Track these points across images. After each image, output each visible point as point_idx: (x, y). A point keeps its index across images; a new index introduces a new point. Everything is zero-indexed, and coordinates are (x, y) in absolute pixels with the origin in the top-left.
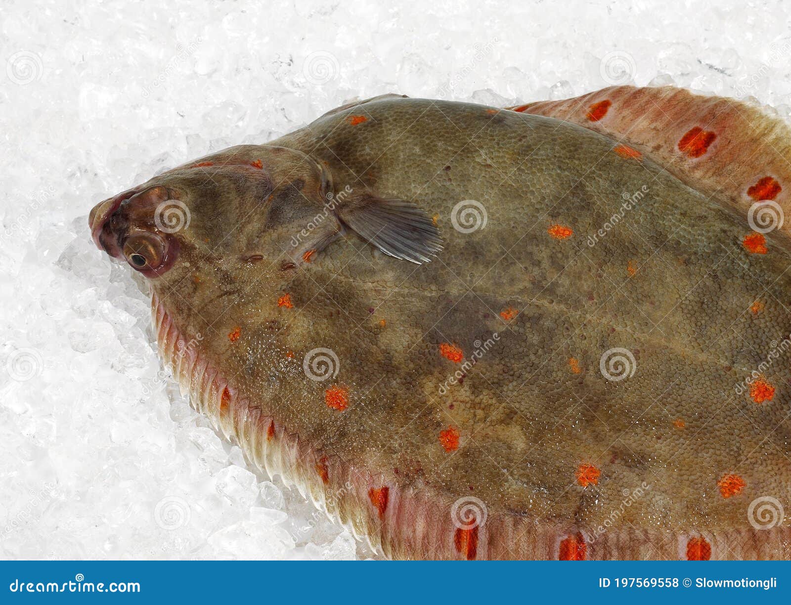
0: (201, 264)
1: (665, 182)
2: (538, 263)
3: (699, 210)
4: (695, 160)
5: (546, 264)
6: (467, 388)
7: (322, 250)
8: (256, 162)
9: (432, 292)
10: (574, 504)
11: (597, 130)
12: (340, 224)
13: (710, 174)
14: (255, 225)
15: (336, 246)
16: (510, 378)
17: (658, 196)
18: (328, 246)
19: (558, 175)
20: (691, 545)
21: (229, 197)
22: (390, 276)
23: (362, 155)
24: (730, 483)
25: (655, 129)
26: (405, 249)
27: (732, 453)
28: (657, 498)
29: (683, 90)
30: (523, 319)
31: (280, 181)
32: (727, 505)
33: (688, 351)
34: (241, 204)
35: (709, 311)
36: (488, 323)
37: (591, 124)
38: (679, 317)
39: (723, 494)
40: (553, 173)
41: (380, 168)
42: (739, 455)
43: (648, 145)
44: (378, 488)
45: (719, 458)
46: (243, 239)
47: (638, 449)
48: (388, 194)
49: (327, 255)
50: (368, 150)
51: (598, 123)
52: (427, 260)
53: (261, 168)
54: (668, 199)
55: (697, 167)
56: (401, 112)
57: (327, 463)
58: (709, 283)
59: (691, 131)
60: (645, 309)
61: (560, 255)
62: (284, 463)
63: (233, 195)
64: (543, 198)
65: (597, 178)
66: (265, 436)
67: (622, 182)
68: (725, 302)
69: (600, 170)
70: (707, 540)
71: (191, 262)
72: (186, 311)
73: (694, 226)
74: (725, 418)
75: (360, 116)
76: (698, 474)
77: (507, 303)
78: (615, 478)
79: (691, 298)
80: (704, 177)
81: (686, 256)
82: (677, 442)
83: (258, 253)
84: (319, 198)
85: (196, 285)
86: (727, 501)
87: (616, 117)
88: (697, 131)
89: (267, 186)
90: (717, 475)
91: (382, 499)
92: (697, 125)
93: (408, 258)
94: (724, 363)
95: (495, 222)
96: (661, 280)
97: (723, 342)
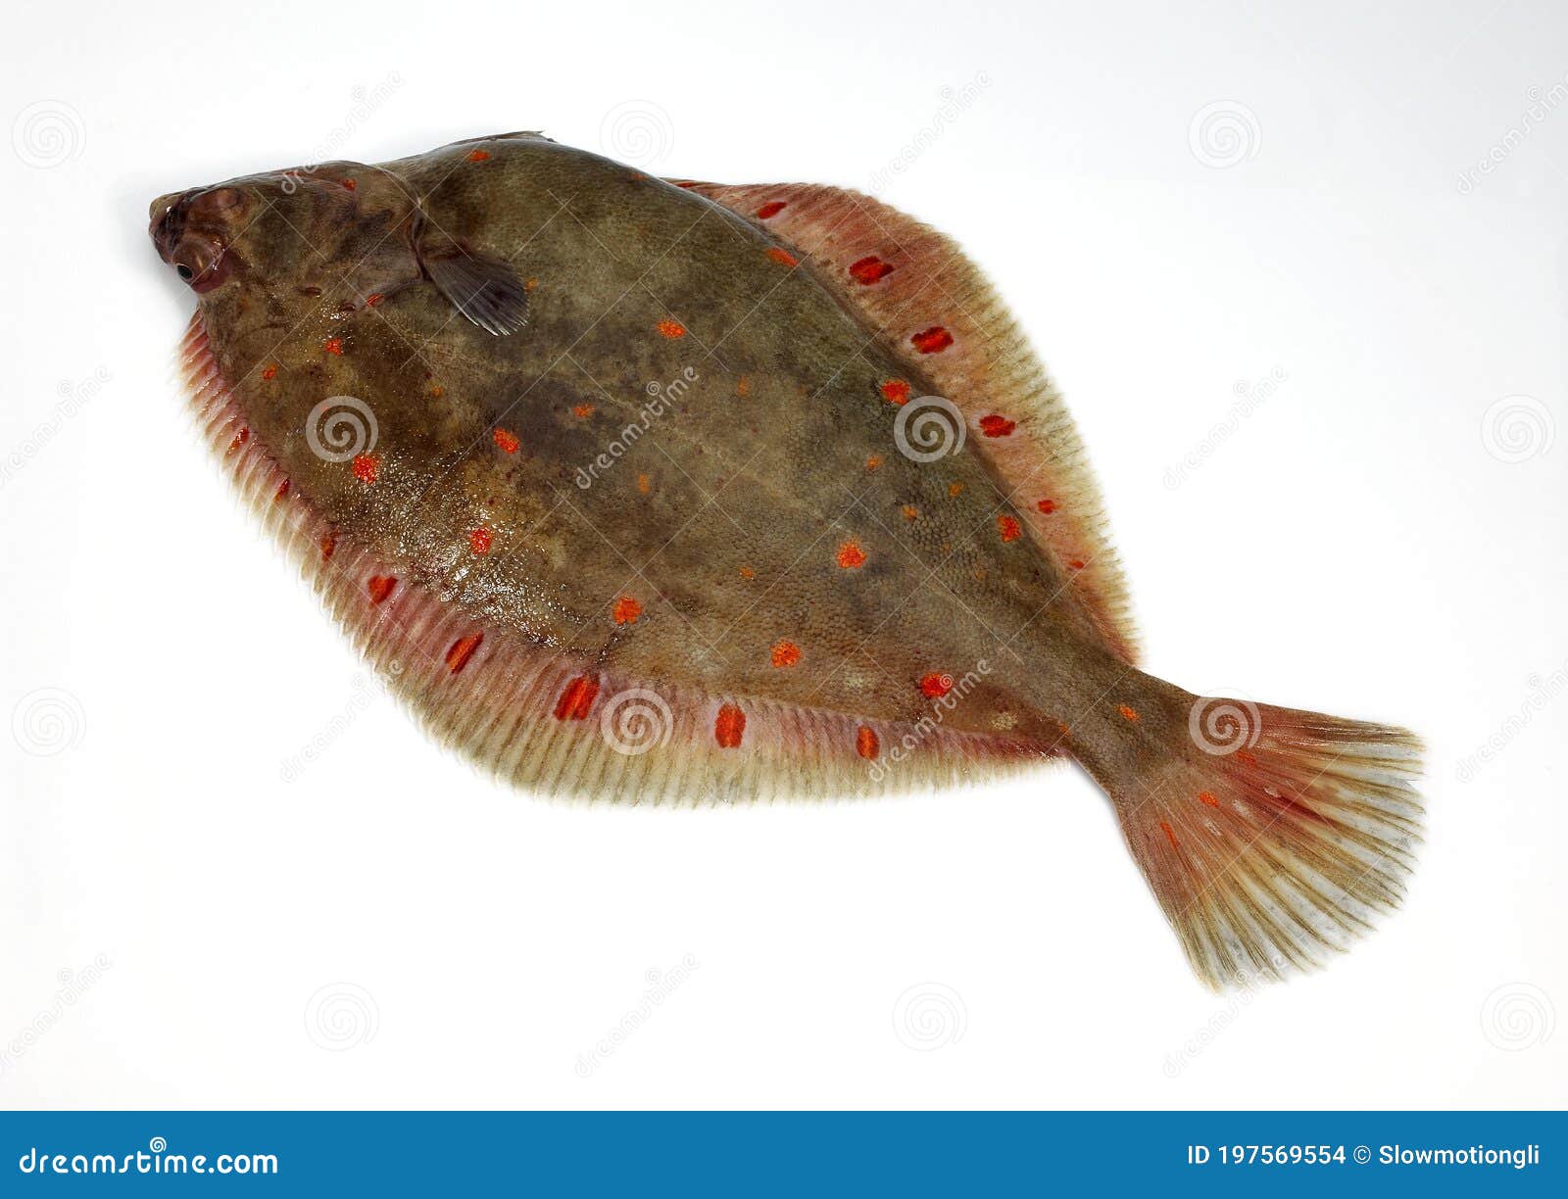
0: (253, 286)
1: (815, 300)
2: (634, 361)
3: (844, 340)
4: (864, 287)
5: (643, 364)
6: (513, 485)
7: (392, 297)
8: (350, 181)
9: (502, 368)
10: (602, 639)
11: (763, 229)
12: (420, 270)
13: (878, 306)
14: (322, 254)
15: (408, 294)
16: (567, 484)
17: (801, 312)
18: (399, 292)
19: (689, 265)
20: (724, 712)
21: (302, 215)
22: (460, 340)
23: (469, 198)
24: (785, 652)
25: (829, 239)
26: (485, 314)
27: (796, 618)
28: (699, 652)
29: (870, 197)
30: (598, 419)
31: (366, 207)
32: (775, 676)
33: (781, 493)
34: (314, 226)
35: (818, 455)
36: (557, 416)
37: (759, 221)
38: (780, 454)
39: (775, 662)
40: (684, 261)
41: (485, 215)
42: (804, 622)
43: (817, 257)
44: (384, 576)
45: (780, 621)
46: (305, 266)
47: (691, 592)
48: (485, 247)
49: (394, 303)
50: (478, 193)
51: (766, 221)
52: (506, 333)
53: (352, 189)
54: (812, 319)
55: (863, 295)
56: (532, 156)
57: (337, 539)
58: (828, 421)
59: (867, 259)
60: (746, 434)
61: (663, 356)
62: (284, 527)
63: (308, 214)
64: (663, 288)
65: (734, 278)
66: (274, 493)
67: (763, 288)
68: (840, 449)
69: (741, 269)
70: (743, 710)
71: (242, 282)
72: (225, 336)
73: (831, 355)
74: (800, 577)
75: (484, 151)
76: (752, 634)
77: (587, 398)
78: (657, 621)
79: (803, 435)
80: (870, 308)
81: (811, 386)
82: (739, 593)
83: (317, 286)
84: (405, 236)
85: (242, 309)
86: (777, 671)
87: (788, 218)
88: (873, 260)
89: (351, 211)
90: (773, 640)
91: (383, 589)
92: (877, 254)
93: (485, 326)
94: (818, 514)
95: (599, 302)
96: (774, 408)
97: (823, 492)
